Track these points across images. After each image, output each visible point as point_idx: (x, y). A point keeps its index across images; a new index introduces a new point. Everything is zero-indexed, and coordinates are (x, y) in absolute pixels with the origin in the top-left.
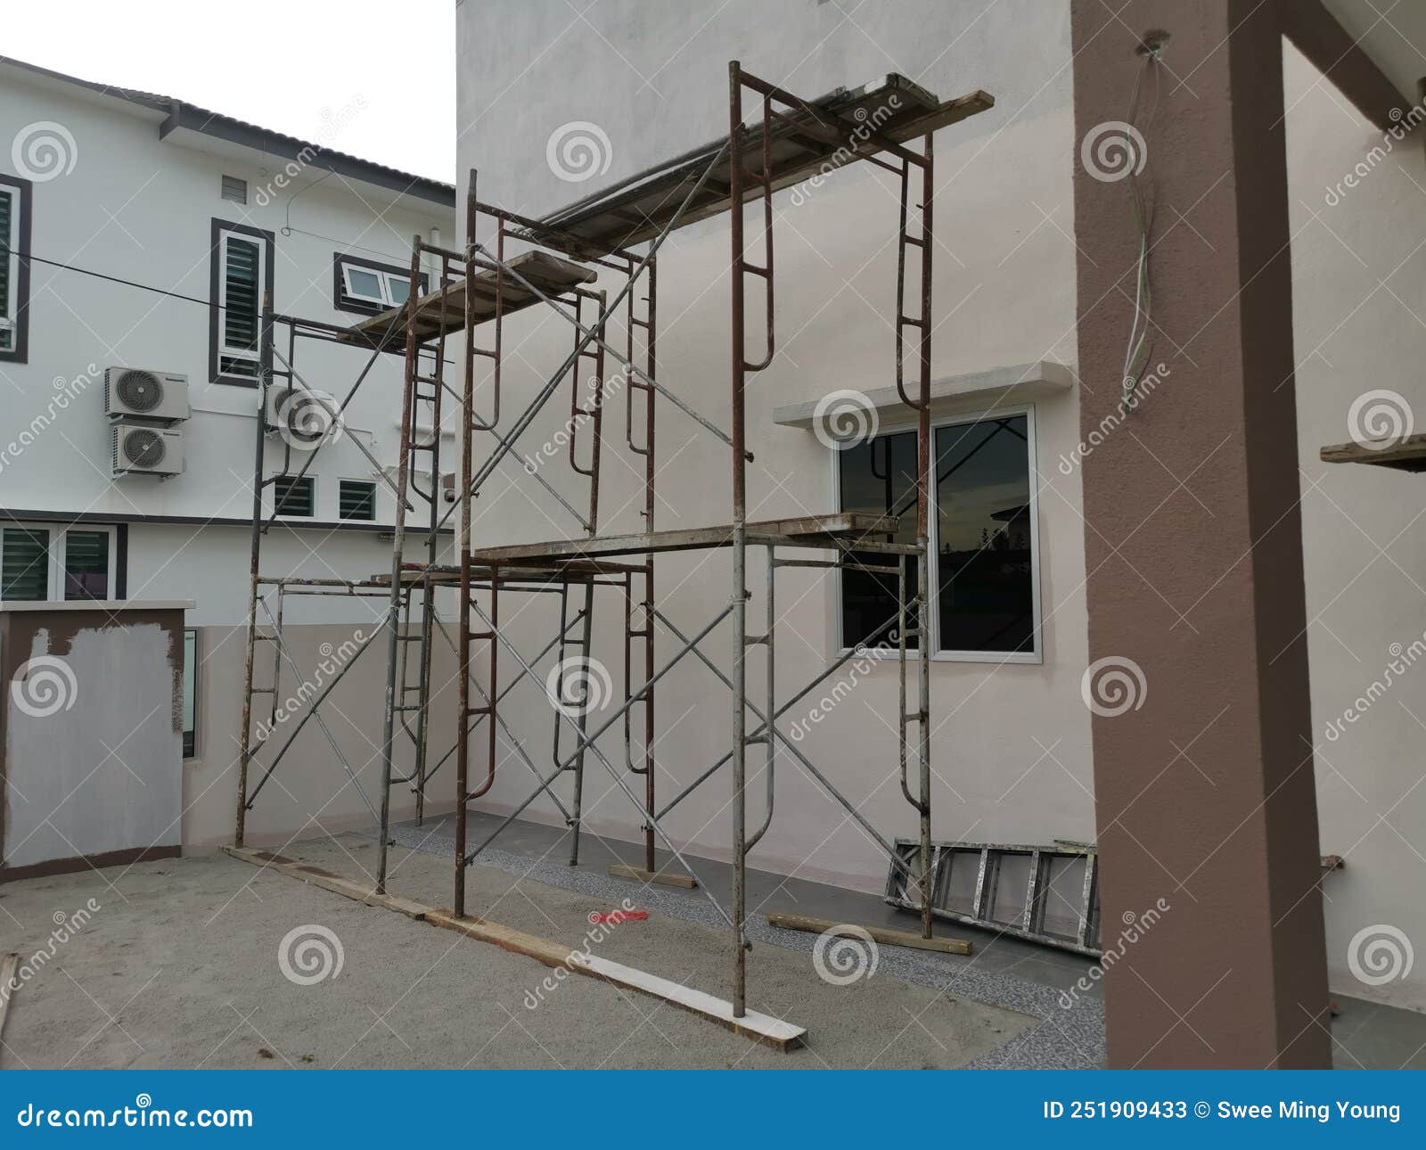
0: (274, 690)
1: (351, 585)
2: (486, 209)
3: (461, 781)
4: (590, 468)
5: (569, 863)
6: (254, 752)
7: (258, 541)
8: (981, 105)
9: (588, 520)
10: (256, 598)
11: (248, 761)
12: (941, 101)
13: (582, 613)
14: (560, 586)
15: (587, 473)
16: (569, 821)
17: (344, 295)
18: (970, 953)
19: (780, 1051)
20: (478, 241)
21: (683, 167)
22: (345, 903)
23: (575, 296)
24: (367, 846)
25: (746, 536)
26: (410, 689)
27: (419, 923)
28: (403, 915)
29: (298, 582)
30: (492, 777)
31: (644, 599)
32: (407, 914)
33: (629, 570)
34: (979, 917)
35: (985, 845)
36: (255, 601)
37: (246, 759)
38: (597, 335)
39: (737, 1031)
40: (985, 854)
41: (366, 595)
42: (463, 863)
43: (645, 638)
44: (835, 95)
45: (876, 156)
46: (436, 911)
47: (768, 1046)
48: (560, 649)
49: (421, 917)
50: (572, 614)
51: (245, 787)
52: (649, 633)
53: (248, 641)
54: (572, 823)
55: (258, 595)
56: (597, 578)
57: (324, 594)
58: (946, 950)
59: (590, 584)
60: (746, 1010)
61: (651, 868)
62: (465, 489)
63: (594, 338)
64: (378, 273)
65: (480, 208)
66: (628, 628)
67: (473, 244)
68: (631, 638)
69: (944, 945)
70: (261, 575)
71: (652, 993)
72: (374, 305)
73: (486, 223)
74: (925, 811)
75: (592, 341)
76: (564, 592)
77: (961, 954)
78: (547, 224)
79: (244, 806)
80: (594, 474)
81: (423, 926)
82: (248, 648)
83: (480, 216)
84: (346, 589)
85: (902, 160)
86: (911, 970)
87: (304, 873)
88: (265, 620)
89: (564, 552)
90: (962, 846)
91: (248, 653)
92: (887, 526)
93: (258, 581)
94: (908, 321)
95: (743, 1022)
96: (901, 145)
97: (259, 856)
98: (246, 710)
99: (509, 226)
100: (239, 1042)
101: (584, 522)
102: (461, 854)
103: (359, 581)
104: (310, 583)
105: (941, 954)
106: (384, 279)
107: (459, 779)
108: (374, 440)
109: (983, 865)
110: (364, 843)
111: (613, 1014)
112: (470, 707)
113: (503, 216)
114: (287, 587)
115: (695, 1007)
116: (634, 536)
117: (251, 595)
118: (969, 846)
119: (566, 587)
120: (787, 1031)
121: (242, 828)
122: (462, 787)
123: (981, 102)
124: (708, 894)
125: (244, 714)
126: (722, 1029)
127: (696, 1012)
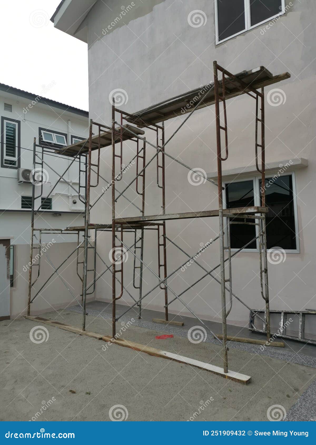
0: (39, 264)
1: (62, 231)
2: (118, 111)
3: (114, 294)
4: (142, 193)
5: (138, 318)
6: (32, 285)
7: (33, 217)
8: (287, 77)
9: (141, 209)
10: (33, 235)
11: (31, 288)
12: (274, 75)
13: (140, 239)
14: (134, 230)
15: (141, 194)
16: (138, 305)
17: (42, 140)
18: (284, 347)
19: (244, 384)
20: (115, 121)
21: (185, 97)
22: (72, 335)
23: (137, 139)
24: (69, 314)
25: (223, 214)
26: (80, 263)
27: (101, 341)
28: (94, 338)
29: (46, 230)
30: (122, 293)
31: (163, 234)
32: (96, 338)
33: (159, 225)
34: (283, 334)
35: (282, 311)
36: (33, 236)
37: (30, 287)
38: (162, 150)
39: (227, 378)
40: (282, 314)
41: (66, 233)
42: (115, 320)
43: (163, 246)
44: (243, 73)
45: (250, 93)
46: (105, 336)
47: (240, 383)
48: (135, 250)
49: (101, 339)
50: (138, 239)
51: (30, 296)
52: (164, 245)
53: (31, 249)
54: (139, 305)
55: (34, 234)
56: (145, 227)
57: (54, 233)
58: (277, 346)
59: (143, 229)
60: (228, 370)
61: (167, 320)
62: (113, 199)
63: (161, 151)
64: (52, 134)
65: (116, 110)
66: (159, 243)
67: (114, 122)
68: (160, 246)
69: (275, 344)
70: (34, 228)
71: (192, 365)
72: (51, 143)
73: (118, 115)
74: (267, 301)
75: (160, 152)
76: (135, 232)
77: (282, 347)
78: (134, 115)
79: (30, 302)
80: (143, 195)
81: (102, 342)
82: (31, 251)
83: (116, 113)
84: (60, 232)
85: (256, 95)
86: (269, 353)
87: (55, 324)
88: (36, 242)
89: (147, 219)
90: (274, 311)
91: (31, 253)
92: (266, 210)
93: (33, 230)
94: (259, 146)
95: (228, 374)
96: (256, 90)
97: (36, 318)
98: (30, 271)
99: (124, 116)
100: (61, 388)
101: (140, 210)
102: (114, 318)
103: (64, 229)
104: (49, 230)
105: (275, 347)
106: (54, 135)
107: (113, 293)
108: (51, 185)
109: (282, 317)
110: (67, 313)
111: (182, 372)
112: (116, 270)
113: (122, 113)
114: (42, 231)
115: (210, 370)
116: (173, 214)
117: (31, 234)
118: (277, 311)
119: (136, 231)
120: (245, 378)
121: (30, 310)
122: (114, 296)
123: (287, 76)
124: (211, 332)
125: (30, 273)
126: (221, 377)
127: (210, 371)
